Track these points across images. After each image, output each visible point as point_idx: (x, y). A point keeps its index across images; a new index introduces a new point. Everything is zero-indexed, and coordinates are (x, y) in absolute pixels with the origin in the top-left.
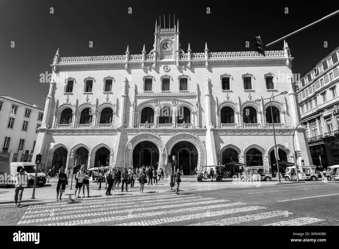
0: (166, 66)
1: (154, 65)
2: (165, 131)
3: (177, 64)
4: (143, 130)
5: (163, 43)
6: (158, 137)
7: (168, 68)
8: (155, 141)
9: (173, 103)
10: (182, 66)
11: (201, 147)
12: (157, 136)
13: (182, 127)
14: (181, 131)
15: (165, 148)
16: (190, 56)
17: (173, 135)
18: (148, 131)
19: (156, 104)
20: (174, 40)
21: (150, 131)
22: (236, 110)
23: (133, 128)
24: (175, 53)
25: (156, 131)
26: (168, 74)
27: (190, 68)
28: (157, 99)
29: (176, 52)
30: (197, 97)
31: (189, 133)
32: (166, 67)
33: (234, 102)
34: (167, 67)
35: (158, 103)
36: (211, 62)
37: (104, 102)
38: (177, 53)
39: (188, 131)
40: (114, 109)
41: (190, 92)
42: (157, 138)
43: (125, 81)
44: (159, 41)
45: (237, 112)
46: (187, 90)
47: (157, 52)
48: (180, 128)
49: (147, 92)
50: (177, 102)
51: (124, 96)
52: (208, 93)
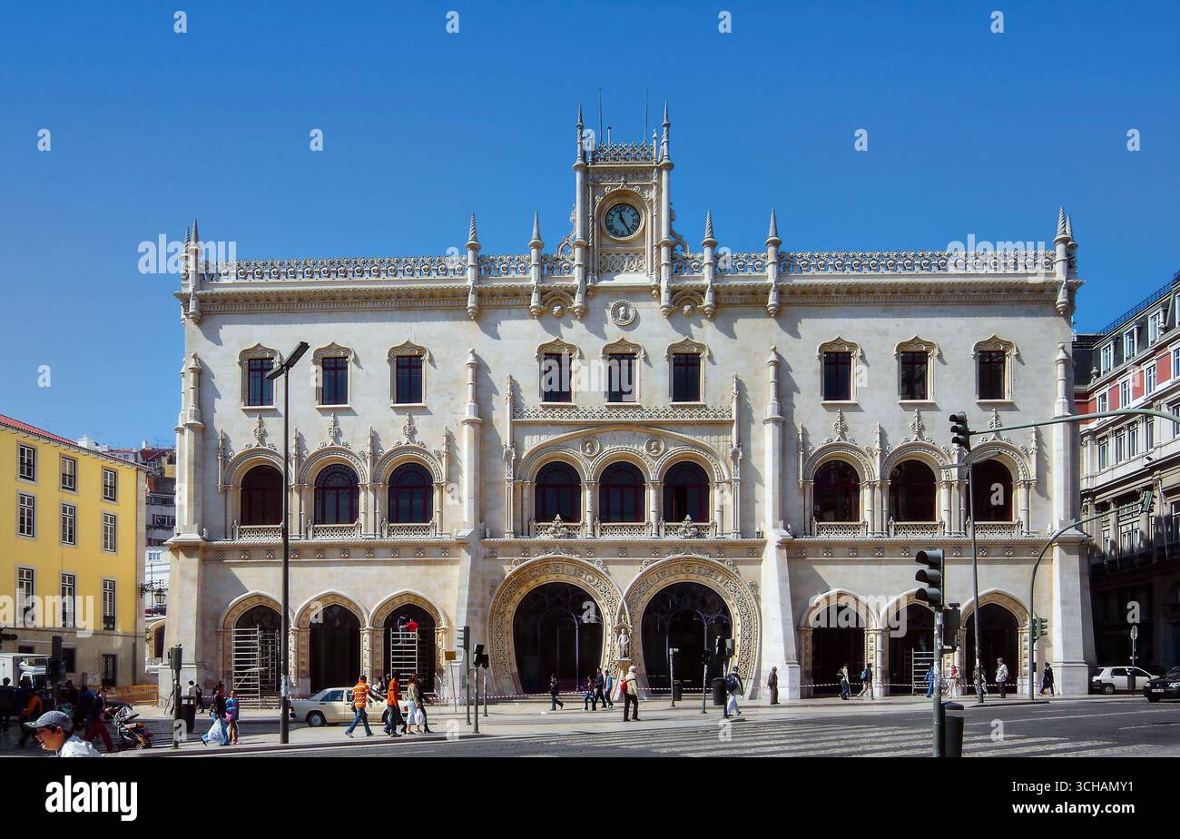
0: (620, 305)
1: (577, 301)
2: (623, 548)
3: (665, 297)
4: (545, 547)
5: (608, 206)
6: (599, 569)
7: (631, 313)
8: (590, 581)
9: (649, 449)
10: (681, 306)
11: (742, 602)
12: (595, 566)
13: (681, 532)
14: (676, 547)
15: (623, 605)
16: (709, 264)
17: (652, 562)
18: (564, 550)
19: (588, 451)
20: (653, 194)
21: (570, 549)
22: (866, 473)
23: (512, 539)
24: (655, 251)
25: (591, 548)
26: (632, 337)
27: (711, 315)
28: (591, 431)
29: (659, 247)
30: (734, 430)
31: (706, 557)
32: (622, 308)
33: (862, 446)
34: (627, 307)
35: (597, 449)
36: (787, 291)
37: (399, 443)
38: (664, 250)
39: (699, 549)
40: (439, 470)
41: (709, 406)
42: (597, 572)
43: (472, 365)
44: (594, 199)
45: (869, 482)
46: (698, 399)
47: (587, 247)
48: (672, 538)
49: (554, 408)
50: (662, 446)
51: (470, 422)
52: (773, 412)
